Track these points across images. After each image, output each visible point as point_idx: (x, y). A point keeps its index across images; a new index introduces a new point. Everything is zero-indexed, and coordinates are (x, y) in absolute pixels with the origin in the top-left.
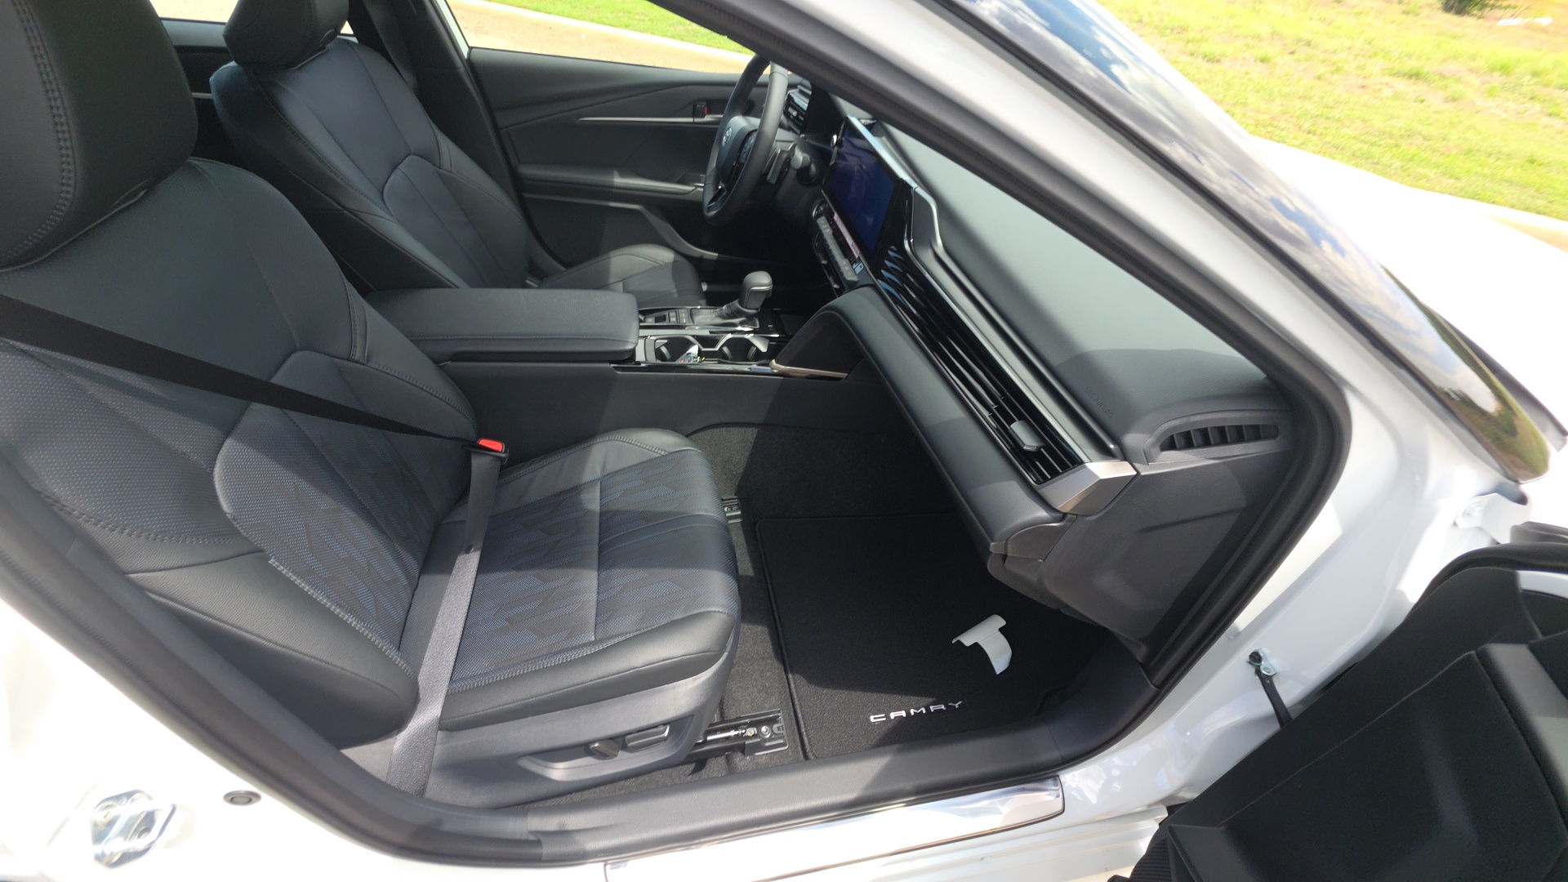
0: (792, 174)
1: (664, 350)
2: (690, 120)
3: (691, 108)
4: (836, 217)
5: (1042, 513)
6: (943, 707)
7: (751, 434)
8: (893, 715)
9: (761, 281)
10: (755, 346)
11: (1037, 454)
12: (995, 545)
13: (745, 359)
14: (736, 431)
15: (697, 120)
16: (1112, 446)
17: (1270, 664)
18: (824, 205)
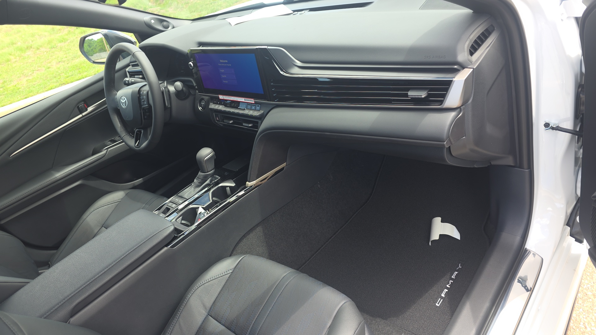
0: (173, 97)
1: (183, 222)
2: (81, 116)
3: (76, 109)
4: (221, 97)
5: (453, 114)
6: (456, 273)
7: (259, 231)
8: (443, 295)
9: (206, 153)
10: (228, 186)
11: (429, 96)
12: (446, 143)
13: (227, 196)
14: (251, 235)
15: (84, 114)
16: (456, 67)
17: (553, 123)
18: (203, 101)
